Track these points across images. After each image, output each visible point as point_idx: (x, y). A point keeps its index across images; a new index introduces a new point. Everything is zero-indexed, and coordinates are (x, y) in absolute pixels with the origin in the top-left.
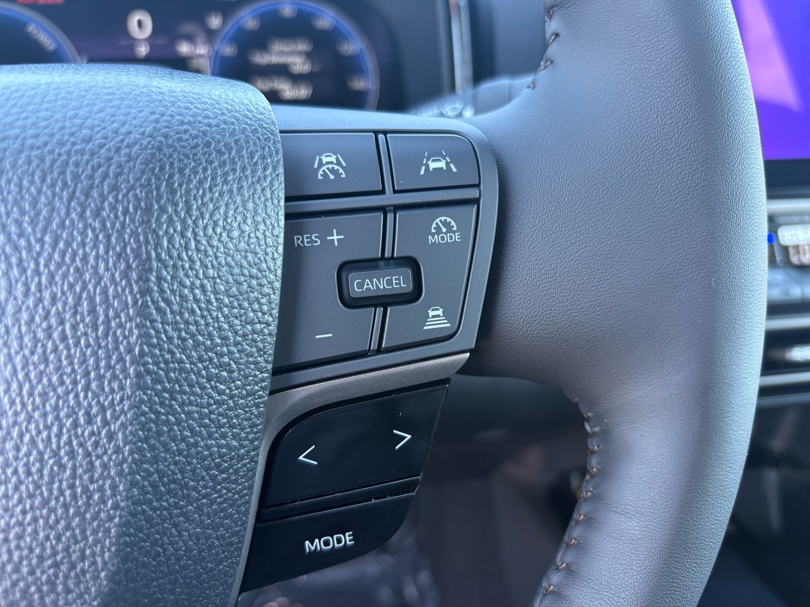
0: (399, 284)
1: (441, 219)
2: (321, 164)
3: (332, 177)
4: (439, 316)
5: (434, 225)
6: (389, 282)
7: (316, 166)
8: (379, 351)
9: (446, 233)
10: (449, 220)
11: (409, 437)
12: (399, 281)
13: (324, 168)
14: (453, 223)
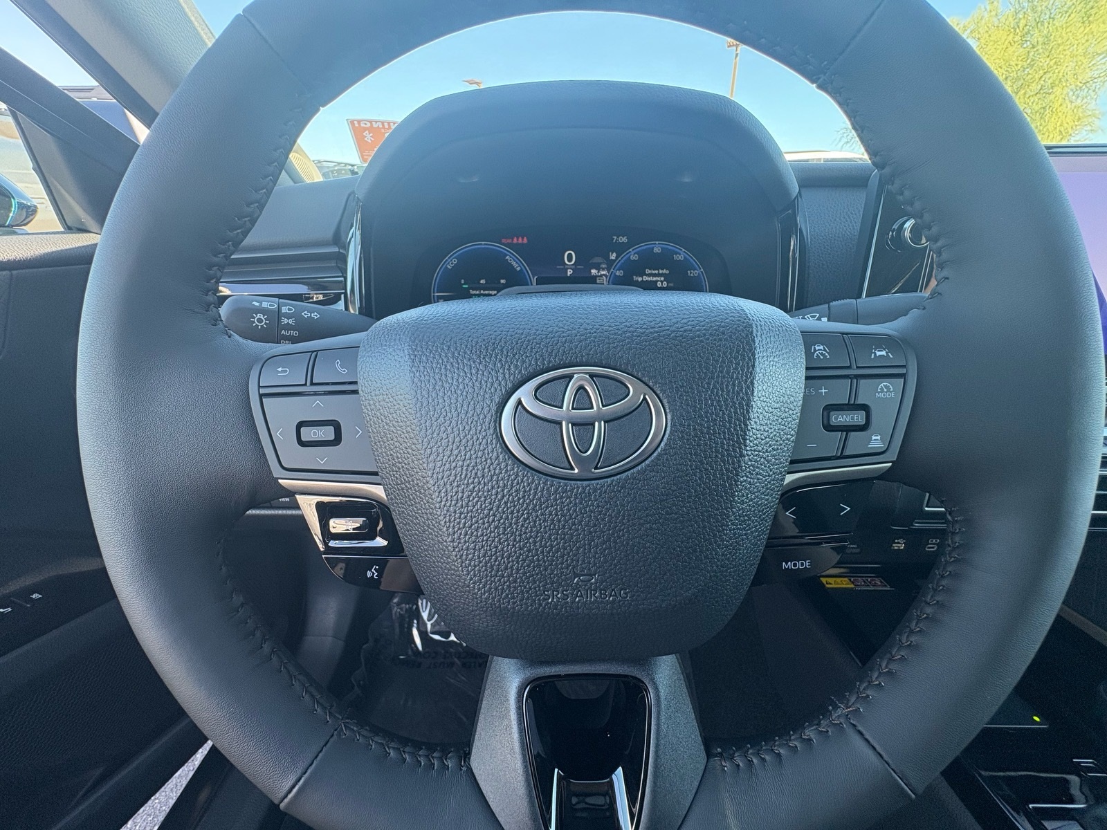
0: (858, 419)
1: (884, 384)
2: (815, 350)
3: (822, 357)
4: (877, 440)
5: (880, 387)
6: (853, 418)
7: (812, 351)
8: (842, 457)
9: (886, 392)
10: (888, 384)
11: (849, 509)
12: (858, 418)
13: (817, 352)
14: (891, 387)
